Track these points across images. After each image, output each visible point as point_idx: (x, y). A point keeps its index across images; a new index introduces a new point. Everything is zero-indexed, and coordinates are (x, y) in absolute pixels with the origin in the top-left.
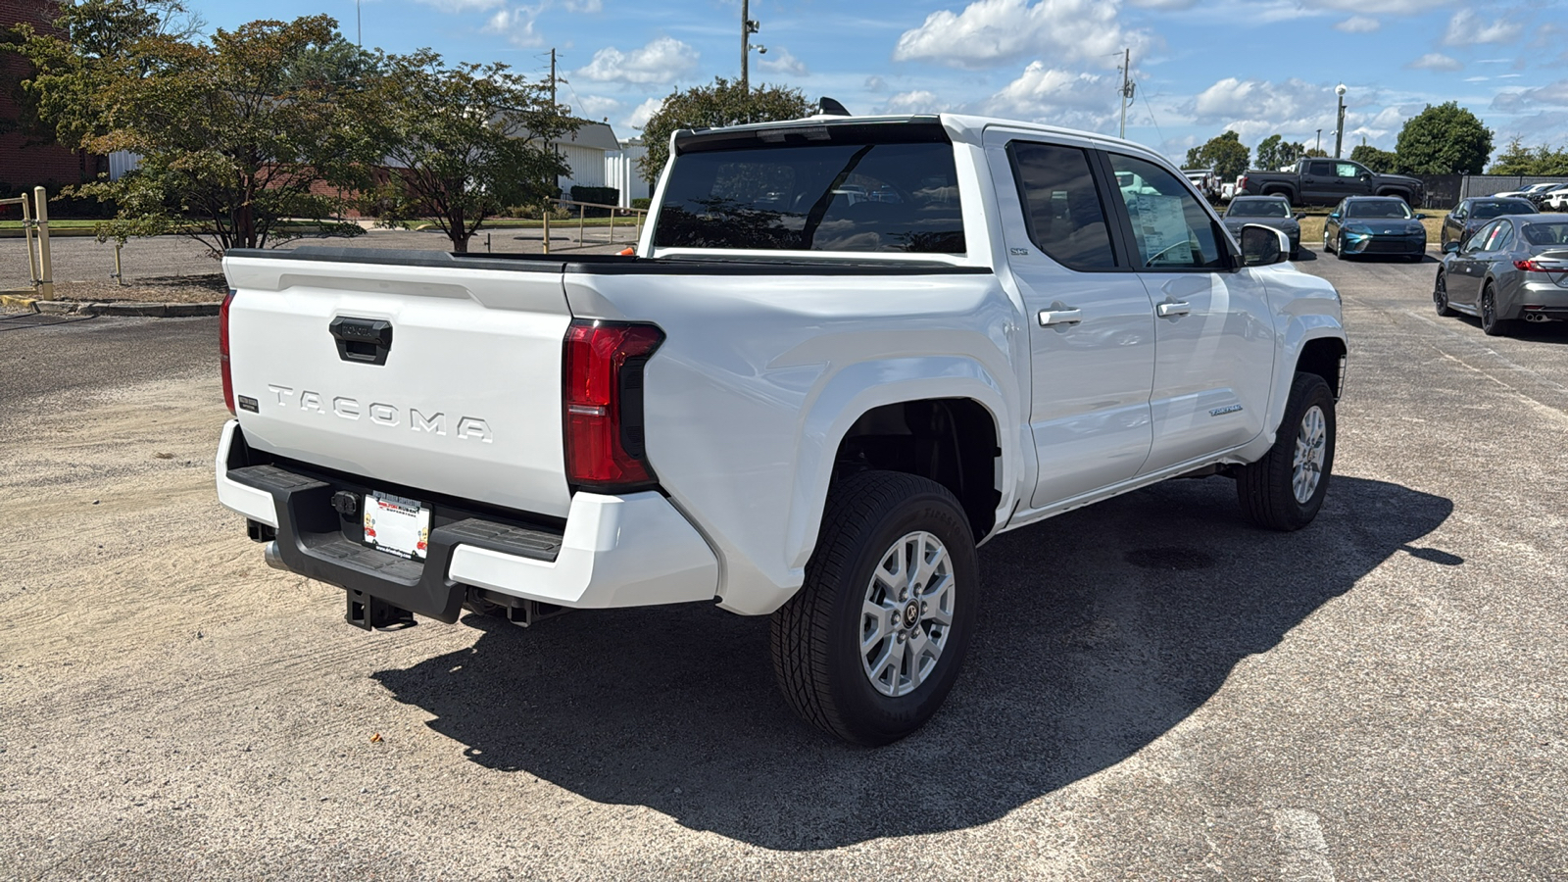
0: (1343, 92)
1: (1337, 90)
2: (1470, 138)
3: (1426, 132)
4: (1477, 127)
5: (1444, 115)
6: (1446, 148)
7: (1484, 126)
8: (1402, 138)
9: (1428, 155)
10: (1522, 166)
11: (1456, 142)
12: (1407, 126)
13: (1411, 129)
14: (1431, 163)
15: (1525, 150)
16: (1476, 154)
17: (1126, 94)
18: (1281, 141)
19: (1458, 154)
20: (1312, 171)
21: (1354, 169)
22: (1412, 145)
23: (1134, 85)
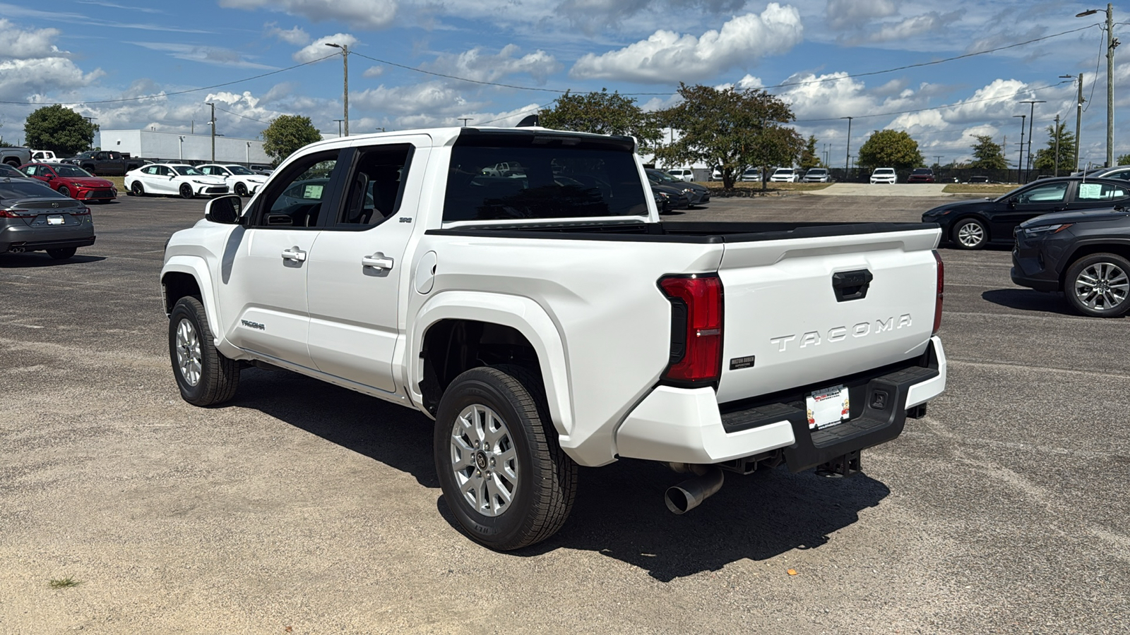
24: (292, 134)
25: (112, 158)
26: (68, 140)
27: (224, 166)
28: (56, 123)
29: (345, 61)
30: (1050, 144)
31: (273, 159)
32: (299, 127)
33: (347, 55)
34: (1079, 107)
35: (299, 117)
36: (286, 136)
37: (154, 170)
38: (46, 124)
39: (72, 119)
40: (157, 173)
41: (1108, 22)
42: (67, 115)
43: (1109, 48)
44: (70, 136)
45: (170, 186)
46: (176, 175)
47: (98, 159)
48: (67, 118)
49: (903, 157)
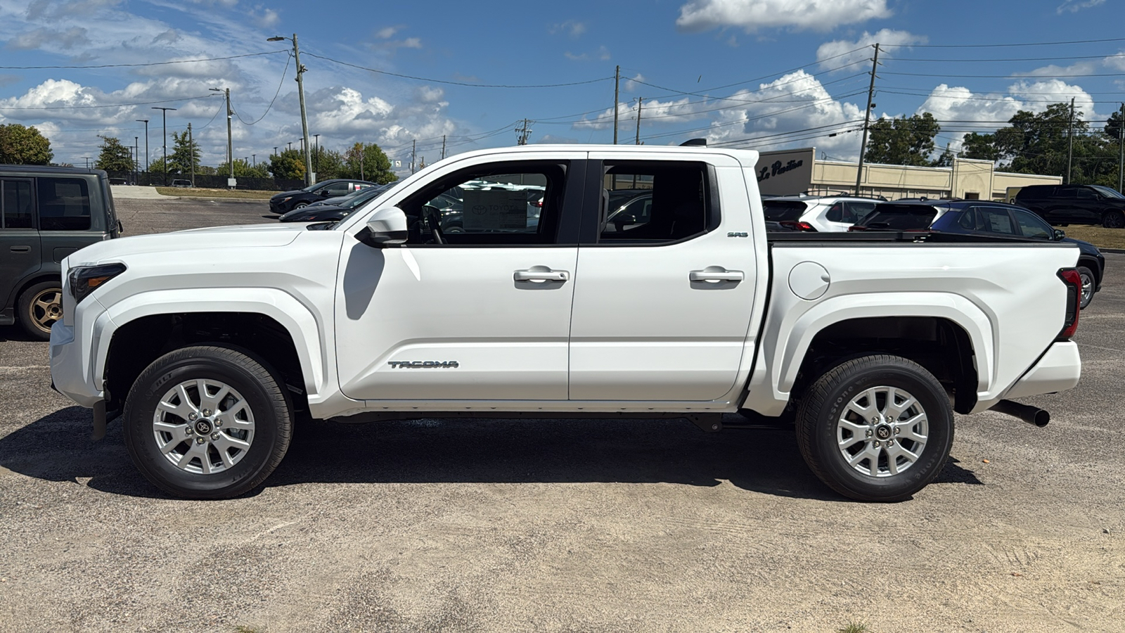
30: (175, 149)
34: (229, 119)
41: (294, 50)
43: (298, 73)
49: (36, 155)
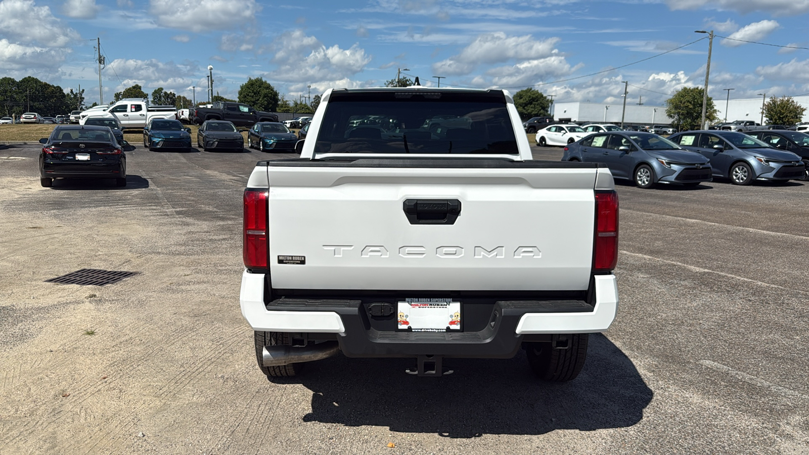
0: (211, 69)
1: (209, 68)
2: (270, 95)
3: (251, 91)
4: (272, 90)
5: (258, 83)
6: (261, 99)
7: (275, 90)
8: (240, 93)
9: (253, 102)
10: (286, 108)
11: (265, 97)
12: (242, 88)
13: (244, 89)
14: (255, 106)
15: (286, 101)
16: (273, 102)
17: (100, 62)
18: (163, 91)
19: (266, 102)
20: (228, 109)
21: (247, 108)
22: (246, 97)
23: (104, 58)
24: (688, 101)
25: (548, 122)
26: (533, 111)
27: (601, 126)
28: (527, 100)
29: (711, 43)
31: (673, 120)
32: (695, 96)
33: (712, 38)
35: (697, 88)
36: (684, 103)
37: (554, 129)
38: (521, 101)
39: (537, 97)
40: (556, 131)
42: (534, 94)
44: (535, 108)
45: (562, 140)
46: (566, 132)
47: (539, 123)
48: (534, 96)
